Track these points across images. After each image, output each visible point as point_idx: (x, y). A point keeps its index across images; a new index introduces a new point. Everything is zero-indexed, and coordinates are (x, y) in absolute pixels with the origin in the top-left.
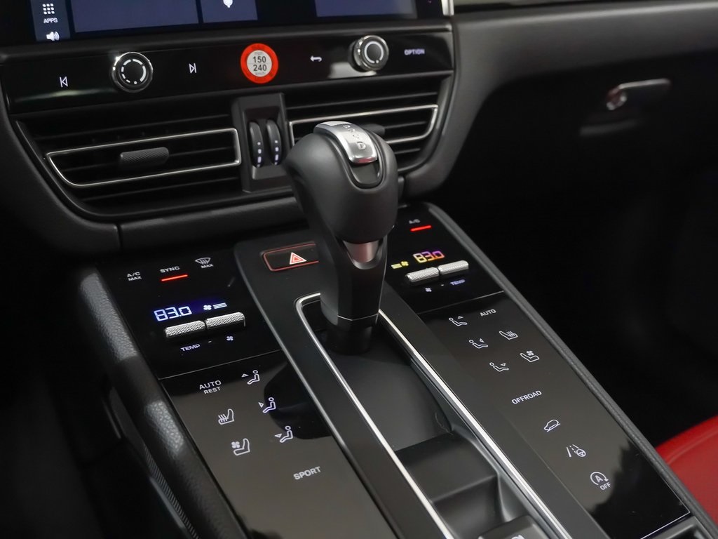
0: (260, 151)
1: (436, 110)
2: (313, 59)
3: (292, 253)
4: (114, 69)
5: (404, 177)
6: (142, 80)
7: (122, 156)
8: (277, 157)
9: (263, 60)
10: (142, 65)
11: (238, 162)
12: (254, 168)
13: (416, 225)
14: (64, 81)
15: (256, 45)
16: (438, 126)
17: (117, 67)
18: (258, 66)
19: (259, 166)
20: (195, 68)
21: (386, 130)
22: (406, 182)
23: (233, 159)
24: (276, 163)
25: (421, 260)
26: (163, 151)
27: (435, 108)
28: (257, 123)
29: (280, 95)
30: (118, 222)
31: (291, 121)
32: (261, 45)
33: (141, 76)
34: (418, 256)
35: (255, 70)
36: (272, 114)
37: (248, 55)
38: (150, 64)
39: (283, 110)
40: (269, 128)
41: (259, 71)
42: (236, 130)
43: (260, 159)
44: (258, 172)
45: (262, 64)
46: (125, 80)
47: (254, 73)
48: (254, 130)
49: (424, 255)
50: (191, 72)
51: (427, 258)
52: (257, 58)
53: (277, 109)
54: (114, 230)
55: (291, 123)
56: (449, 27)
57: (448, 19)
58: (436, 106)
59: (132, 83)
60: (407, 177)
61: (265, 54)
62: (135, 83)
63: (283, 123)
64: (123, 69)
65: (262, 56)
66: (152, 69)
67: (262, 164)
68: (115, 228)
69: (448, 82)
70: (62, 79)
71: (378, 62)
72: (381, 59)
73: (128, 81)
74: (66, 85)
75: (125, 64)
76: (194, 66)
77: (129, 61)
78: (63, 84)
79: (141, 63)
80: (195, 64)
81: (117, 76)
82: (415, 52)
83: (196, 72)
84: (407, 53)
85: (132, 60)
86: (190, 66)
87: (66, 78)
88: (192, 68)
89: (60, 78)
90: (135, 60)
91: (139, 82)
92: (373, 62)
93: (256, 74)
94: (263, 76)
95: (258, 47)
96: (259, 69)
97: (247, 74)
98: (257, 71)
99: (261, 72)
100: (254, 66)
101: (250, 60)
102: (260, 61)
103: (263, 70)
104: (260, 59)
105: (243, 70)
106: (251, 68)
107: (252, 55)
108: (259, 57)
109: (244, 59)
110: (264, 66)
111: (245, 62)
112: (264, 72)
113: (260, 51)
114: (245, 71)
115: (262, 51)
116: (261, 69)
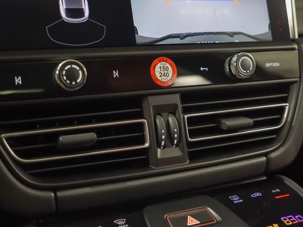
0: (163, 137)
1: (287, 107)
2: (202, 69)
3: (189, 216)
4: (57, 72)
5: (266, 157)
6: (78, 81)
7: (61, 139)
8: (175, 142)
9: (166, 69)
10: (79, 70)
11: (147, 145)
12: (159, 150)
13: (277, 194)
14: (18, 80)
15: (162, 58)
16: (289, 119)
17: (60, 71)
18: (163, 73)
19: (162, 148)
20: (117, 74)
21: (254, 122)
22: (268, 161)
23: (143, 143)
24: (174, 146)
25: (288, 222)
26: (92, 136)
27: (286, 106)
28: (161, 116)
29: (178, 96)
30: (54, 190)
31: (186, 115)
32: (165, 58)
33: (78, 78)
34: (285, 219)
35: (160, 76)
36: (172, 110)
37: (156, 65)
38: (85, 69)
39: (180, 106)
40: (170, 120)
41: (163, 77)
42: (146, 121)
43: (163, 143)
44: (161, 153)
45: (166, 72)
46: (66, 81)
47: (160, 78)
48: (160, 121)
49: (290, 218)
50: (115, 76)
51: (292, 221)
52: (162, 68)
53: (176, 106)
54: (51, 196)
55: (186, 116)
56: (296, 46)
57: (294, 41)
58: (287, 104)
59: (71, 83)
60: (268, 156)
61: (168, 65)
62: (74, 83)
63: (180, 117)
64: (64, 73)
65: (165, 66)
66: (86, 73)
67: (165, 147)
68: (53, 194)
69: (295, 87)
70: (17, 78)
71: (248, 71)
72: (250, 70)
73: (68, 82)
74: (20, 83)
75: (66, 68)
76: (117, 72)
77: (69, 66)
78: (18, 83)
79: (78, 68)
80: (117, 71)
81: (59, 78)
82: (273, 65)
83: (118, 77)
84: (267, 65)
85: (71, 66)
86: (114, 72)
87: (20, 78)
88: (115, 74)
89: (16, 78)
90: (73, 66)
91: (76, 82)
92: (245, 72)
93: (161, 79)
94: (166, 81)
95: (163, 59)
96: (163, 76)
97: (155, 79)
98: (162, 77)
99: (165, 78)
100: (160, 73)
101: (157, 69)
102: (164, 70)
103: (166, 77)
104: (164, 68)
105: (152, 76)
106: (158, 75)
107: (159, 65)
108: (163, 67)
109: (153, 69)
110: (167, 74)
111: (154, 70)
112: (167, 78)
113: (164, 63)
114: (153, 76)
115: (166, 63)
116: (165, 76)
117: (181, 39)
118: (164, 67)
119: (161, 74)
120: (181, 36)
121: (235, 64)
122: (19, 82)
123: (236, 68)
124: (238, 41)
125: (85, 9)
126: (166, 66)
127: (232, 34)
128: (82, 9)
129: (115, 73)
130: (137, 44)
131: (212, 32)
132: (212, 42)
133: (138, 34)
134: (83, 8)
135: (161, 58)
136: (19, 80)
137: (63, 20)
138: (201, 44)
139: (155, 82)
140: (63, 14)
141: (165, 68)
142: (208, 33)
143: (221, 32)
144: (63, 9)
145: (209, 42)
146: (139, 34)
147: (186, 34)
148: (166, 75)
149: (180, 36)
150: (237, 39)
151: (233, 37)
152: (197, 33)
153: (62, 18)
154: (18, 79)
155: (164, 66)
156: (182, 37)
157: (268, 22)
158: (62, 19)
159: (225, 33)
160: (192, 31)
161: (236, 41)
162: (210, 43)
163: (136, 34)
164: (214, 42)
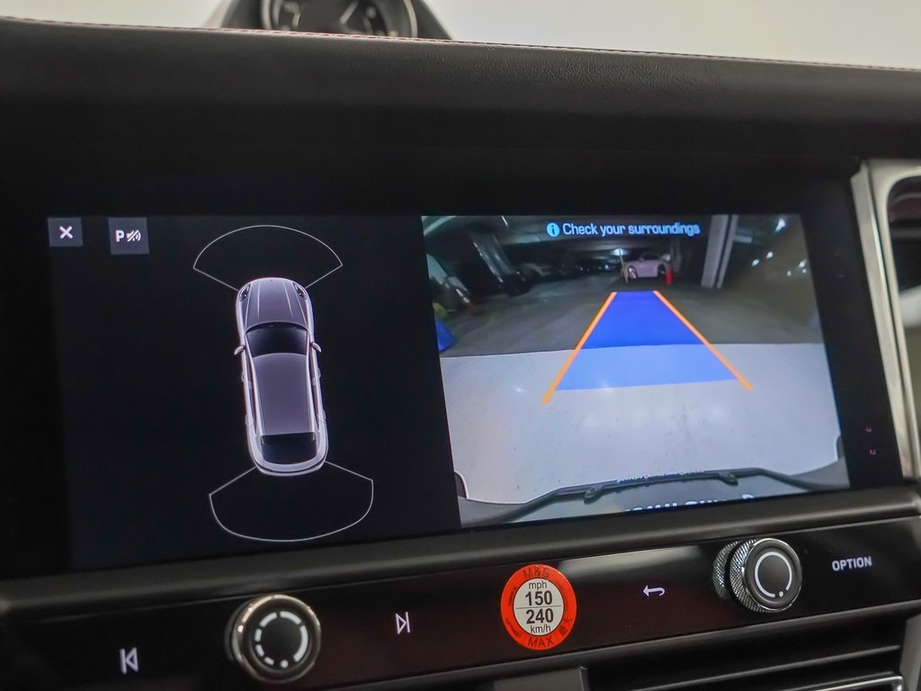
2: (646, 591)
4: (240, 630)
6: (298, 656)
10: (300, 625)
14: (129, 660)
17: (246, 627)
18: (536, 611)
20: (406, 623)
27: (897, 682)
33: (297, 649)
35: (529, 622)
37: (516, 589)
41: (538, 623)
45: (544, 607)
46: (262, 658)
47: (527, 628)
50: (399, 631)
57: (912, 484)
58: (899, 678)
59: (277, 665)
62: (284, 664)
64: (258, 635)
66: (321, 632)
70: (127, 654)
71: (781, 594)
72: (787, 588)
73: (269, 661)
74: (135, 667)
75: (264, 623)
76: (405, 619)
77: (273, 616)
78: (128, 667)
79: (297, 620)
80: (407, 613)
81: (245, 649)
82: (852, 563)
83: (409, 631)
84: (836, 567)
85: (278, 615)
86: (398, 617)
87: (134, 652)
88: (401, 623)
89: (123, 652)
90: (285, 614)
91: (292, 662)
92: (773, 596)
93: (532, 630)
94: (545, 633)
95: (536, 571)
96: (537, 619)
97: (514, 630)
98: (533, 622)
99: (542, 625)
100: (527, 613)
101: (520, 601)
102: (539, 602)
103: (545, 620)
104: (541, 598)
105: (505, 622)
106: (521, 618)
107: (525, 589)
108: (537, 593)
109: (508, 599)
110: (549, 612)
111: (510, 605)
112: (548, 624)
113: (540, 580)
114: (509, 623)
115: (544, 581)
116: (542, 619)
117: (588, 501)
118: (541, 593)
119: (530, 613)
120: (589, 491)
121: (743, 569)
122: (130, 664)
123: (747, 581)
124: (751, 497)
125: (319, 434)
126: (544, 590)
127: (732, 476)
128: (311, 434)
129: (400, 621)
130: (463, 527)
131: (676, 473)
132: (675, 504)
133: (465, 497)
134: (313, 430)
135: (530, 566)
136: (132, 660)
137: (257, 470)
138: (645, 512)
139: (513, 639)
140: (256, 452)
141: (542, 595)
142: (665, 477)
143: (700, 474)
144: (257, 438)
145: (667, 505)
146: (468, 497)
147: (600, 487)
148: (544, 616)
149: (584, 493)
150: (747, 491)
151: (735, 484)
152: (632, 481)
153: (254, 465)
154: (130, 656)
155: (540, 590)
156: (589, 495)
157: (837, 433)
158: (254, 468)
159: (714, 476)
160: (619, 477)
161: (745, 497)
162: (671, 508)
163: (459, 497)
164: (681, 504)
